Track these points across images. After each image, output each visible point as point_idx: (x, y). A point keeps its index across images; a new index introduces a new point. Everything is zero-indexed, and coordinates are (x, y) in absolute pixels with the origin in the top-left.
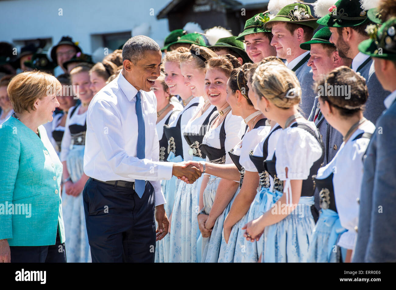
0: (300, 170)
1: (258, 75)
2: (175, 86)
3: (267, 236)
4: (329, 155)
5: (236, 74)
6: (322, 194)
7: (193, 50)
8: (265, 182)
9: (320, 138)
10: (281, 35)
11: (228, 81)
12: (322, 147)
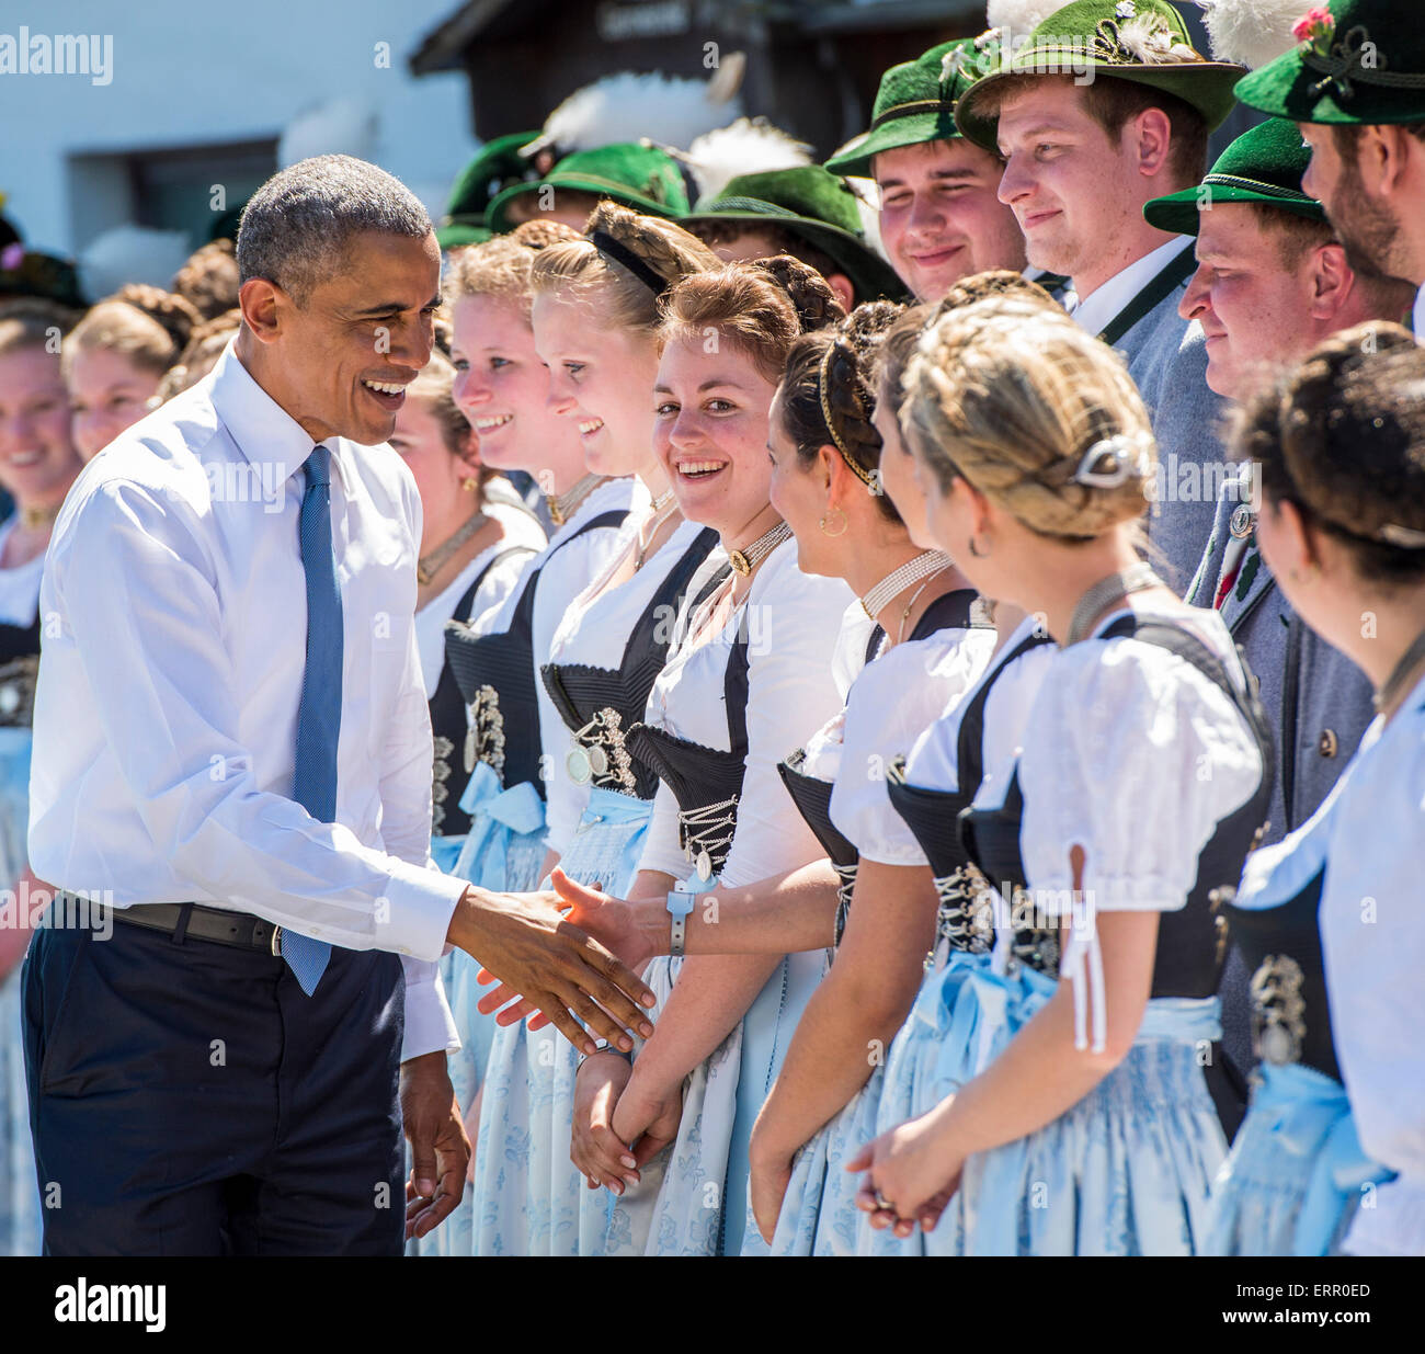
0: (1145, 859)
1: (935, 363)
2: (505, 422)
3: (975, 1205)
4: (1296, 786)
5: (815, 363)
6: (1265, 986)
7: (602, 230)
8: (970, 921)
9: (1248, 695)
10: (1056, 147)
11: (775, 398)
12: (1262, 743)
